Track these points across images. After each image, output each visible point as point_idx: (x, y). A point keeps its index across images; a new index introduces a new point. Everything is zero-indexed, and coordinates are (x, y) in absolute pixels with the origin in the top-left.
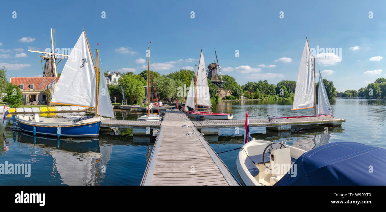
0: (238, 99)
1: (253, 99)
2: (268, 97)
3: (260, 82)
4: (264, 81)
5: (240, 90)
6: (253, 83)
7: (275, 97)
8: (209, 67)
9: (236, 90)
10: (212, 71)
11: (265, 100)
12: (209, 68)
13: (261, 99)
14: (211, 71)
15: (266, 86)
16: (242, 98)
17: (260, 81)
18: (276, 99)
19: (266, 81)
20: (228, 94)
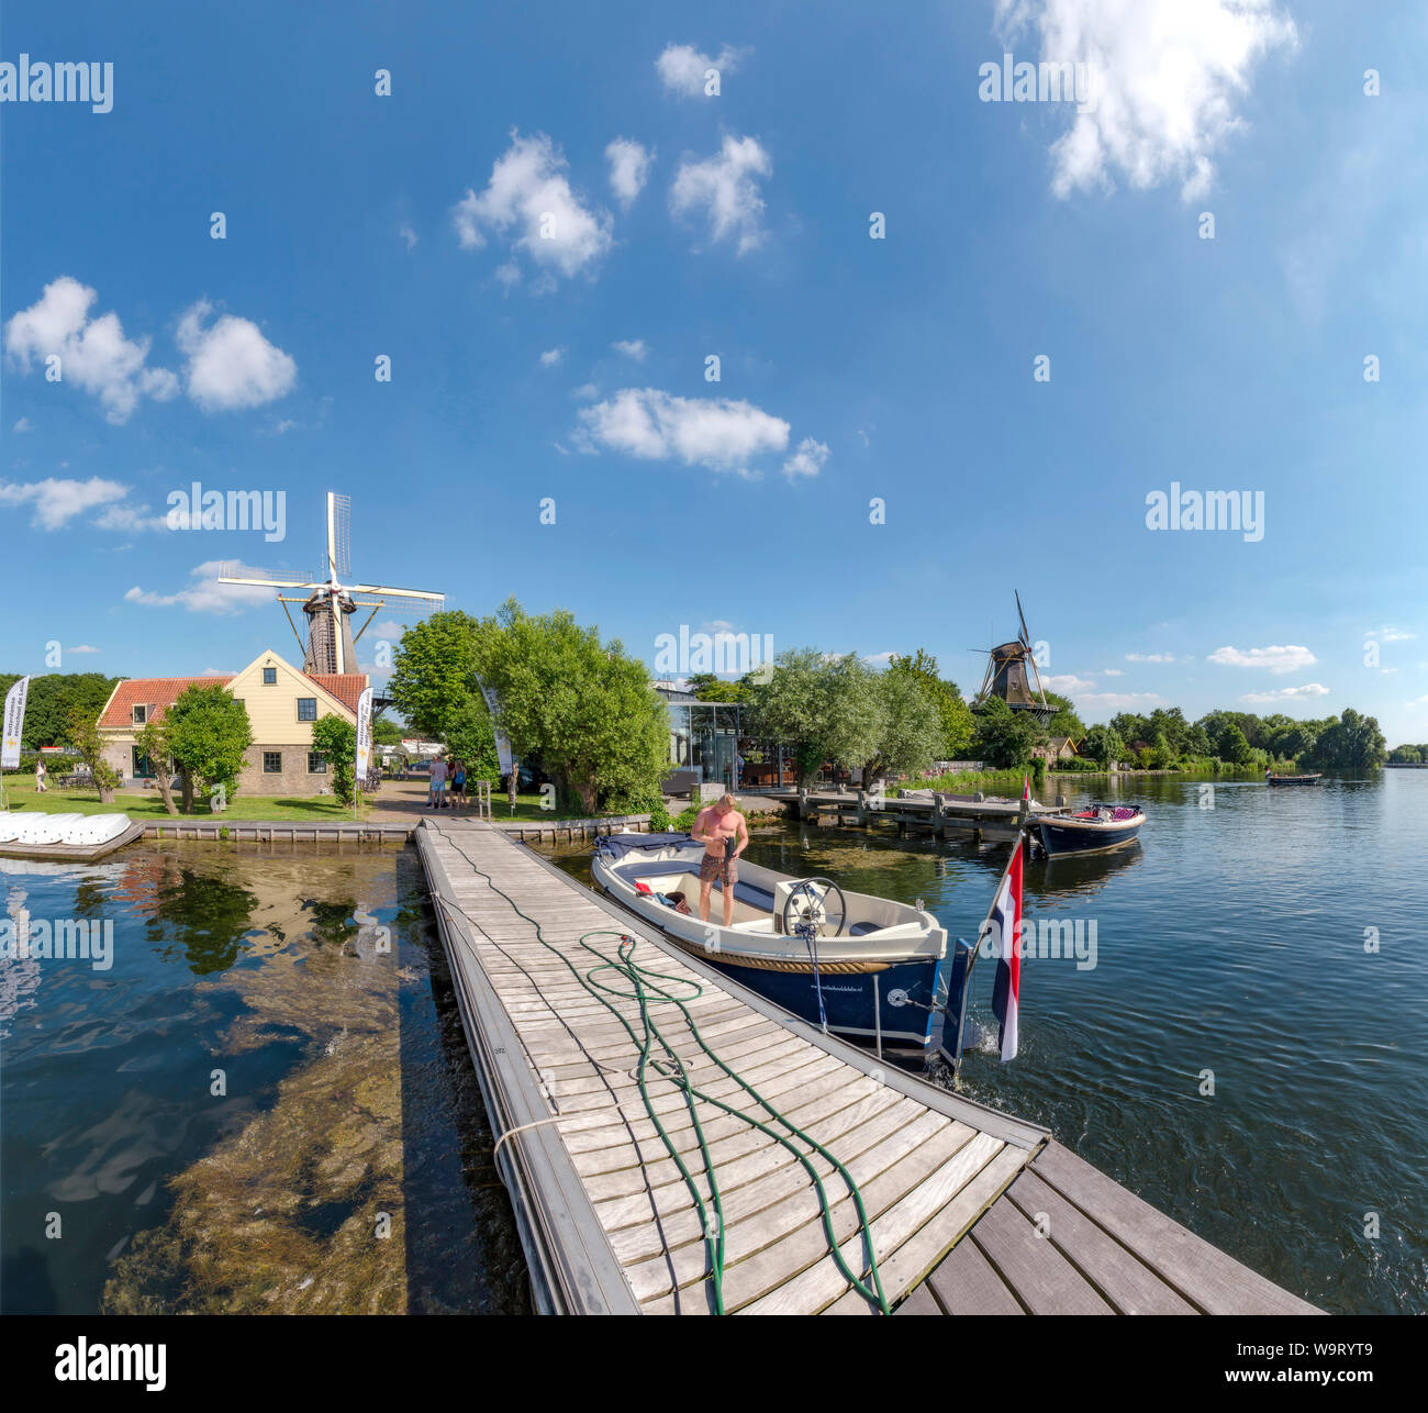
0: (1105, 770)
1: (1152, 767)
2: (1193, 761)
3: (1157, 713)
4: (1172, 712)
5: (1113, 740)
6: (1132, 716)
7: (1215, 763)
8: (998, 654)
9: (1100, 738)
10: (1010, 672)
11: (1186, 772)
12: (995, 660)
13: (1174, 768)
14: (1005, 671)
15: (1177, 727)
16: (1114, 767)
17: (1157, 711)
18: (1217, 770)
19: (1176, 712)
20: (1067, 754)
